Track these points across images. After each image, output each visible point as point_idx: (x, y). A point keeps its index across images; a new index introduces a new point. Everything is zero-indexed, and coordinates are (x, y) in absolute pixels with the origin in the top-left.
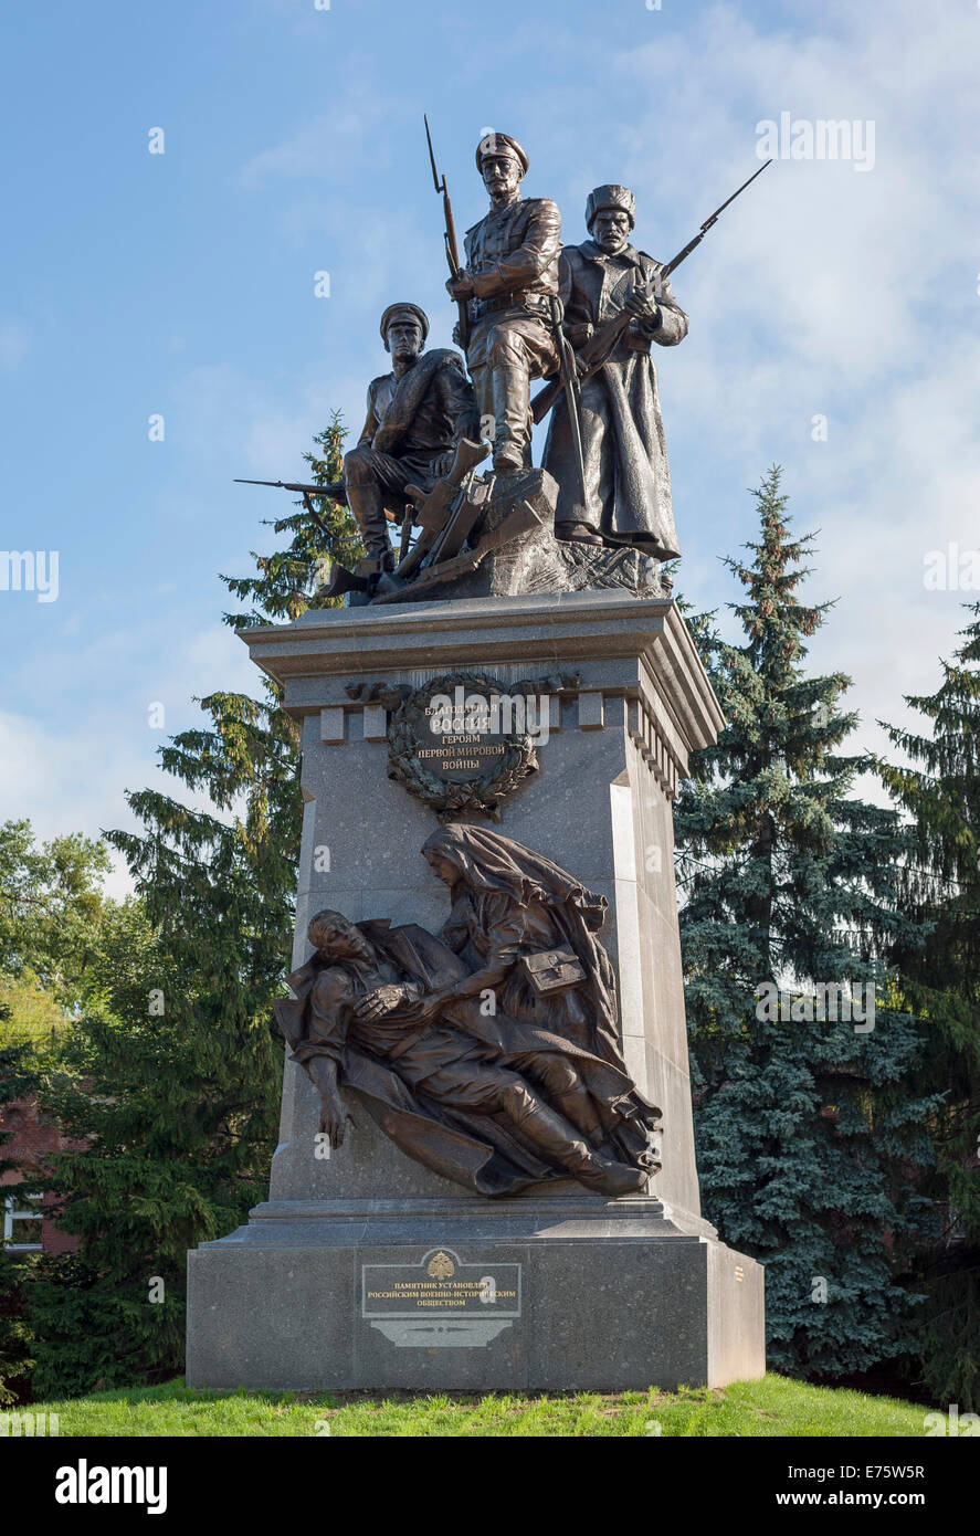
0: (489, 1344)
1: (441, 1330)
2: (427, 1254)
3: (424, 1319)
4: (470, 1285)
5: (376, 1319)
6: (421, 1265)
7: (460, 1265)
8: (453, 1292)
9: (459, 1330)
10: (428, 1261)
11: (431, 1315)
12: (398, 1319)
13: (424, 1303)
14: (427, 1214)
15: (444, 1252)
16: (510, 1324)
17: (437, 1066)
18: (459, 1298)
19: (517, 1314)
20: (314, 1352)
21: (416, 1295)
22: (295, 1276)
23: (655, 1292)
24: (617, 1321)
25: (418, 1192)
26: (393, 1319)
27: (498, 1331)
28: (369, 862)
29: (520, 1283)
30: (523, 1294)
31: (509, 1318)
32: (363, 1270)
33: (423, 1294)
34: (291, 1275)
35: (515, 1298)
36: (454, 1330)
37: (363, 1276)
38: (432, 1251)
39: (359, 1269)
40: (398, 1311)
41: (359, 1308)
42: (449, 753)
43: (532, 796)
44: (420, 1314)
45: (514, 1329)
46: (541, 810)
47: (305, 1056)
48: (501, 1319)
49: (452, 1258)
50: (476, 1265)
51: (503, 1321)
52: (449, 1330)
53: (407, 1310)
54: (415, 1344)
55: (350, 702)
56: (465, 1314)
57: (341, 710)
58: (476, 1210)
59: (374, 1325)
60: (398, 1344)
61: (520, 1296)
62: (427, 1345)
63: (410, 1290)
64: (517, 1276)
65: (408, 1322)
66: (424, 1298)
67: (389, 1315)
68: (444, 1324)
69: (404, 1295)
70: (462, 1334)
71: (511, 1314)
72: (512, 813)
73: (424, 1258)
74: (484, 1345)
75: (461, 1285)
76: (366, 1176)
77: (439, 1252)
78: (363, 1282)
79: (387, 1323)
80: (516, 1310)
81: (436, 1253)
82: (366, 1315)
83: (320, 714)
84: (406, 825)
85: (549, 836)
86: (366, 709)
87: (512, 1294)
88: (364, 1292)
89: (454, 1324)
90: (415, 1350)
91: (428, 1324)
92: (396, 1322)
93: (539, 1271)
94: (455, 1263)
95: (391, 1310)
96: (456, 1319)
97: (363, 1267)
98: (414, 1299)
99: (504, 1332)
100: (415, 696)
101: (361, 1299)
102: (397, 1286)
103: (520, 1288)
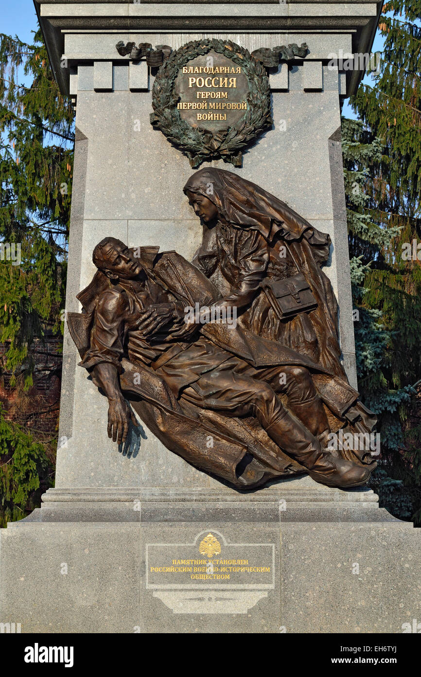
0: (249, 611)
1: (210, 599)
2: (199, 535)
3: (196, 590)
4: (234, 562)
5: (156, 590)
6: (194, 544)
7: (226, 544)
8: (219, 567)
9: (225, 599)
10: (200, 540)
11: (202, 586)
12: (175, 590)
13: (196, 577)
14: (188, 501)
15: (212, 533)
16: (266, 595)
17: (197, 374)
18: (224, 573)
19: (272, 586)
20: (106, 618)
21: (190, 570)
22: (90, 552)
23: (380, 569)
24: (351, 593)
25: (179, 481)
26: (171, 590)
27: (256, 601)
28: (133, 196)
29: (274, 561)
30: (277, 570)
31: (265, 590)
32: (147, 548)
33: (196, 570)
34: (87, 551)
35: (270, 573)
36: (221, 599)
37: (147, 553)
38: (202, 533)
39: (144, 547)
40: (175, 583)
41: (144, 580)
42: (202, 106)
43: (266, 146)
44: (194, 586)
45: (270, 600)
46: (273, 158)
47: (91, 363)
48: (259, 590)
49: (219, 539)
50: (239, 545)
51: (260, 592)
52: (217, 599)
53: (182, 582)
54: (189, 611)
55: (119, 57)
56: (229, 586)
57: (111, 63)
58: (228, 498)
59: (156, 595)
60: (176, 611)
61: (274, 571)
62: (199, 612)
63: (184, 566)
64: (271, 554)
65: (183, 593)
66: (196, 573)
67: (168, 586)
68: (213, 595)
69: (180, 570)
70: (228, 603)
71: (267, 586)
72: (249, 159)
73: (196, 539)
74: (245, 612)
75: (225, 562)
76: (135, 467)
77: (208, 533)
78: (147, 557)
79: (166, 594)
80: (271, 583)
81: (206, 535)
82: (149, 586)
83: (93, 65)
84: (163, 165)
85: (280, 180)
86: (131, 63)
87: (268, 570)
88: (147, 567)
89: (220, 594)
90: (189, 616)
91: (200, 595)
92: (173, 592)
93: (289, 551)
94: (222, 543)
95: (170, 582)
96: (223, 590)
97: (147, 545)
98: (188, 573)
99: (260, 602)
100: (175, 56)
101: (145, 572)
102: (174, 562)
103: (274, 564)
